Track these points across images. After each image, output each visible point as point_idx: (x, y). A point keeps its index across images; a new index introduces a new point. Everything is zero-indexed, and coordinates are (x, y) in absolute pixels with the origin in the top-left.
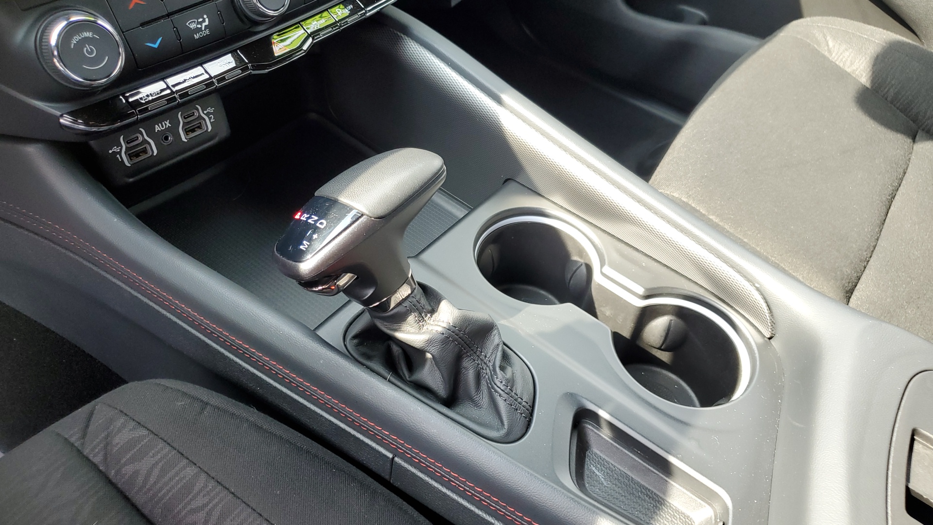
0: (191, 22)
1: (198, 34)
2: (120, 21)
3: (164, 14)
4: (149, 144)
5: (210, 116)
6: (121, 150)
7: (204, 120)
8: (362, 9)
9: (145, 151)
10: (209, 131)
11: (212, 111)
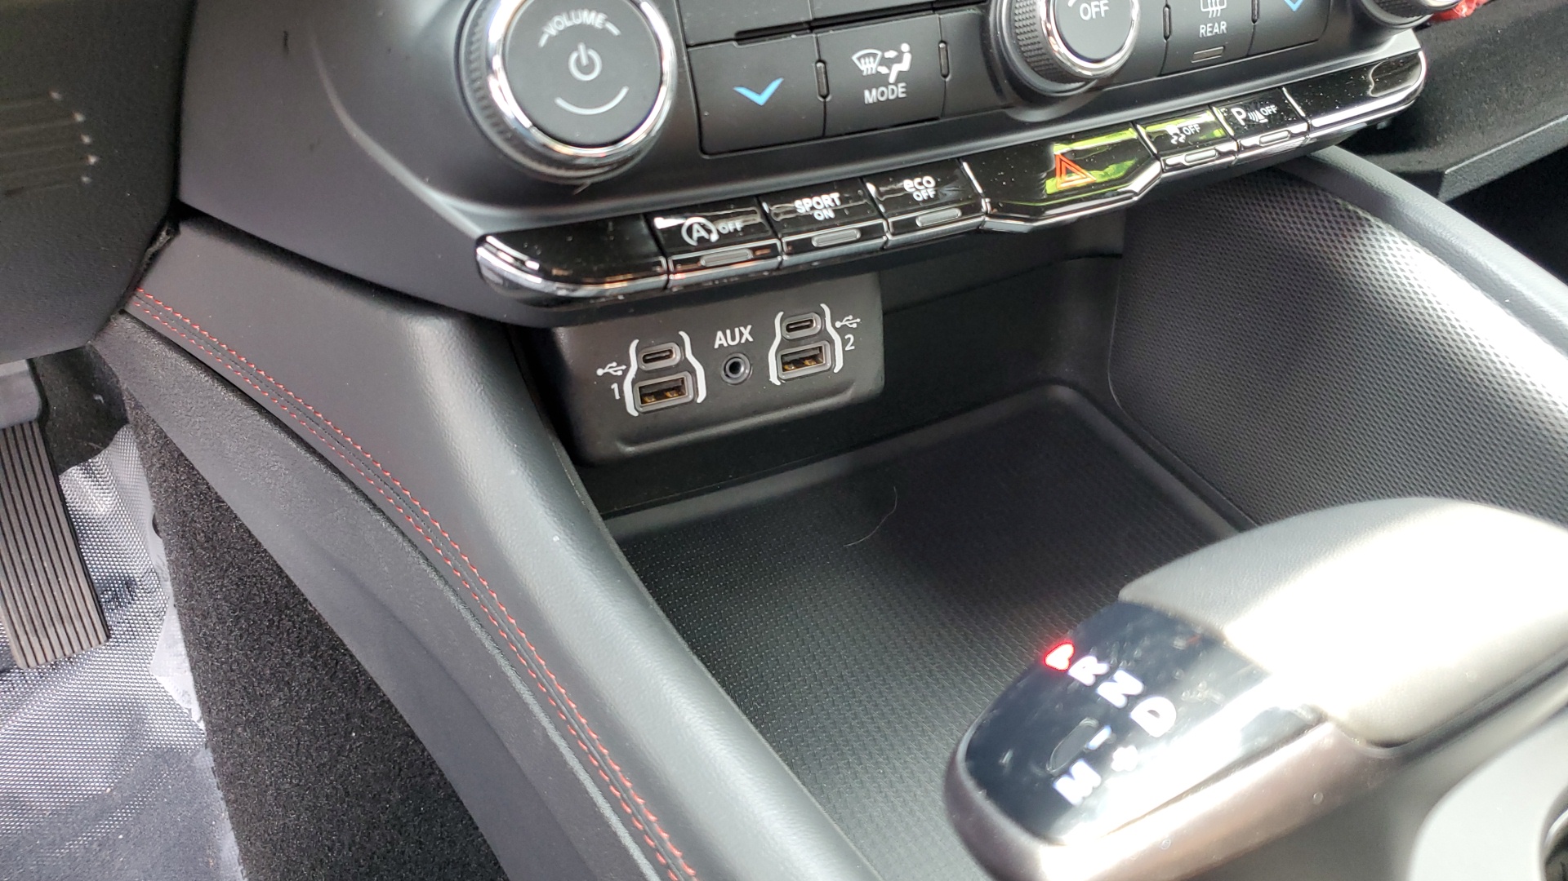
0: (864, 56)
1: (874, 91)
2: (687, 15)
3: (802, 19)
4: (693, 372)
5: (846, 337)
6: (625, 372)
7: (831, 342)
8: (1300, 119)
9: (678, 389)
10: (836, 371)
11: (855, 326)
